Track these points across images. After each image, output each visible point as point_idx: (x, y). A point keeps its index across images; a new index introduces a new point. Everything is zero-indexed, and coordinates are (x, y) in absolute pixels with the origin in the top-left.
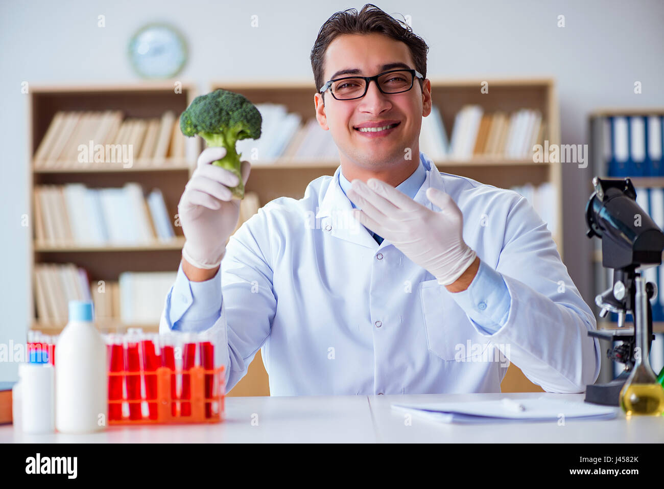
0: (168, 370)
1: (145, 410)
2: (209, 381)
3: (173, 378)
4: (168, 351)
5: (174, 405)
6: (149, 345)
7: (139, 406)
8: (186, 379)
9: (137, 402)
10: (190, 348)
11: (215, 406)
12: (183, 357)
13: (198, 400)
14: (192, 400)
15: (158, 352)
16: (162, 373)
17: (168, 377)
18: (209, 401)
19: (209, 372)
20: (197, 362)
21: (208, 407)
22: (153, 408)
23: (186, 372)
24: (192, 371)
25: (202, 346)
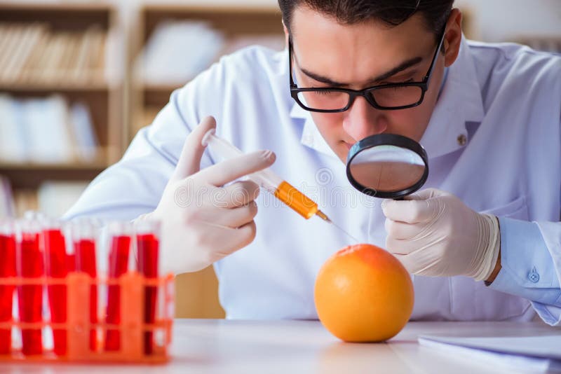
0: (85, 278)
1: (48, 340)
2: (150, 296)
3: (94, 290)
4: (87, 248)
5: (93, 334)
6: (56, 237)
7: (39, 333)
8: (114, 292)
9: (34, 326)
10: (121, 244)
11: (159, 336)
12: (111, 258)
13: (132, 326)
14: (124, 326)
15: (70, 249)
16: (75, 281)
17: (85, 290)
18: (149, 328)
19: (151, 282)
20: (132, 264)
21: (148, 337)
22: (60, 337)
23: (114, 282)
24: (124, 280)
25: (141, 240)
